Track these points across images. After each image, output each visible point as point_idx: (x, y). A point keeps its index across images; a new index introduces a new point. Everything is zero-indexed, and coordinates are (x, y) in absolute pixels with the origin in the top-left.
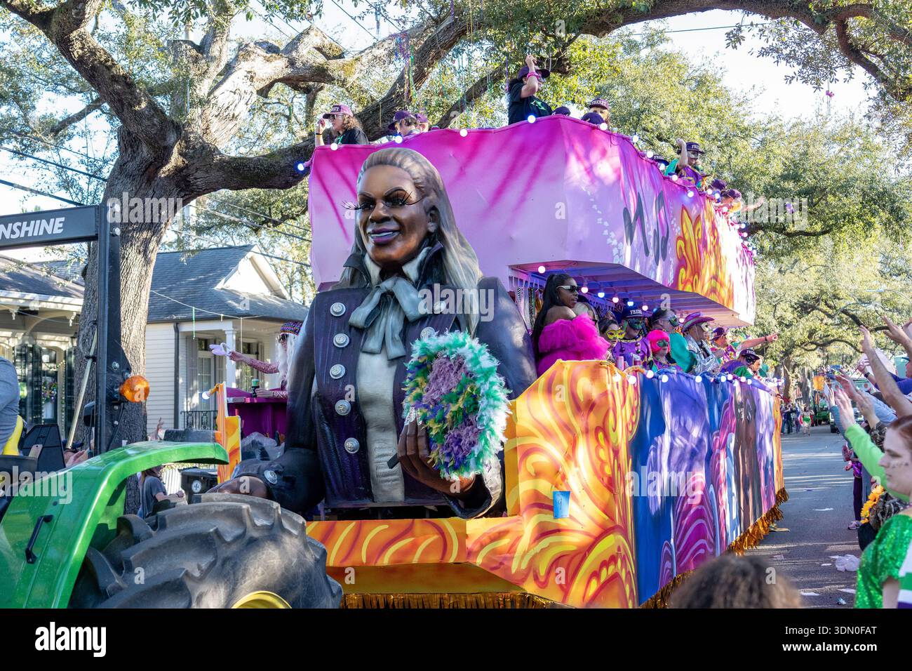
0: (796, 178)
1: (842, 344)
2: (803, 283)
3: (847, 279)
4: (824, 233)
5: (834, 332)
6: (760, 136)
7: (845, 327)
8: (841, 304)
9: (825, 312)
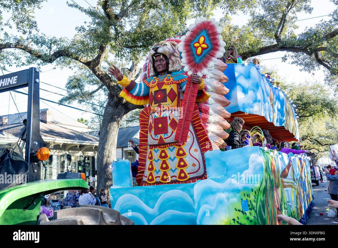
0: (301, 100)
1: (314, 150)
2: (303, 132)
3: (316, 130)
4: (310, 116)
5: (312, 146)
6: (290, 88)
7: (315, 145)
8: (314, 137)
9: (309, 140)
